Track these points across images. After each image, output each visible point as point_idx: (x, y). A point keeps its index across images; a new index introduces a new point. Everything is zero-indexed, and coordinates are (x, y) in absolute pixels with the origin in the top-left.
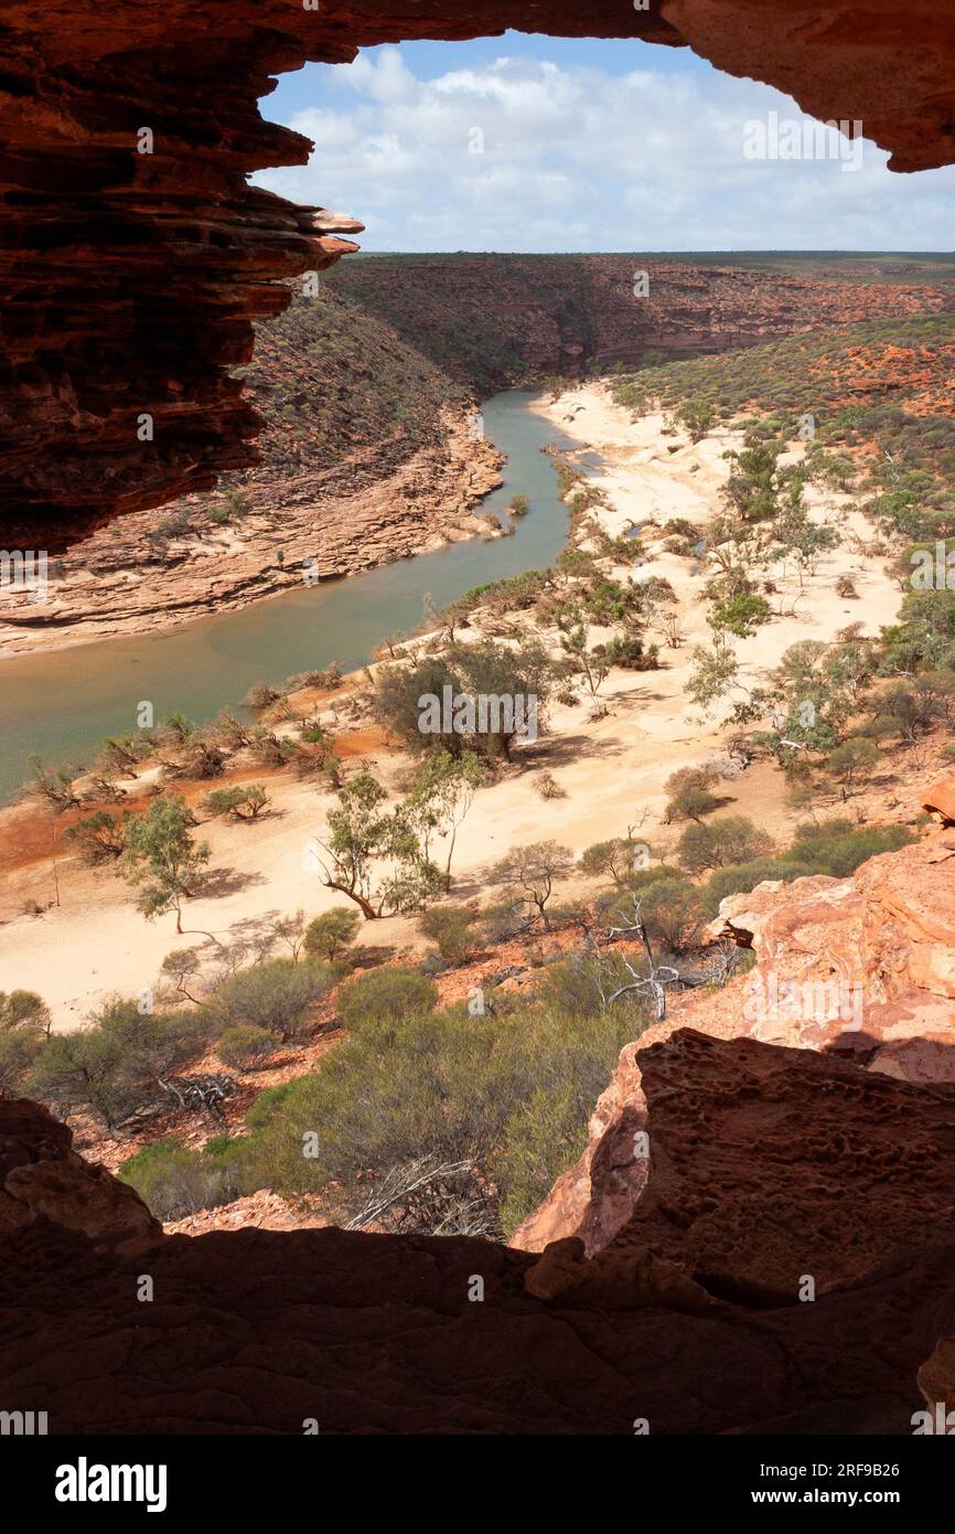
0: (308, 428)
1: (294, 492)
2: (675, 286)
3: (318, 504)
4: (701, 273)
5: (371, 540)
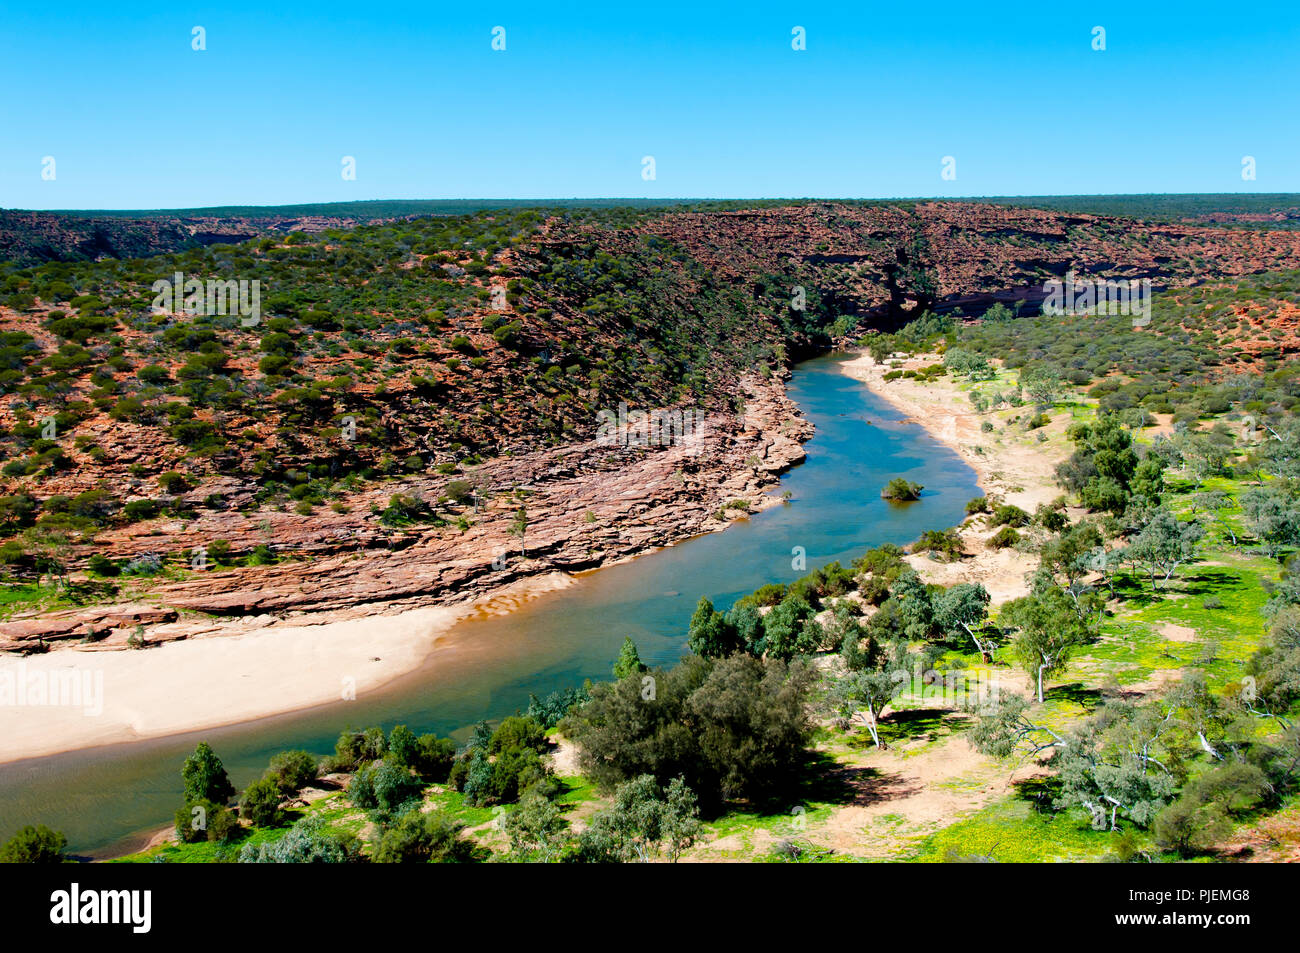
0: (575, 392)
1: (552, 465)
2: (1027, 234)
3: (579, 479)
4: (1058, 219)
5: (636, 522)
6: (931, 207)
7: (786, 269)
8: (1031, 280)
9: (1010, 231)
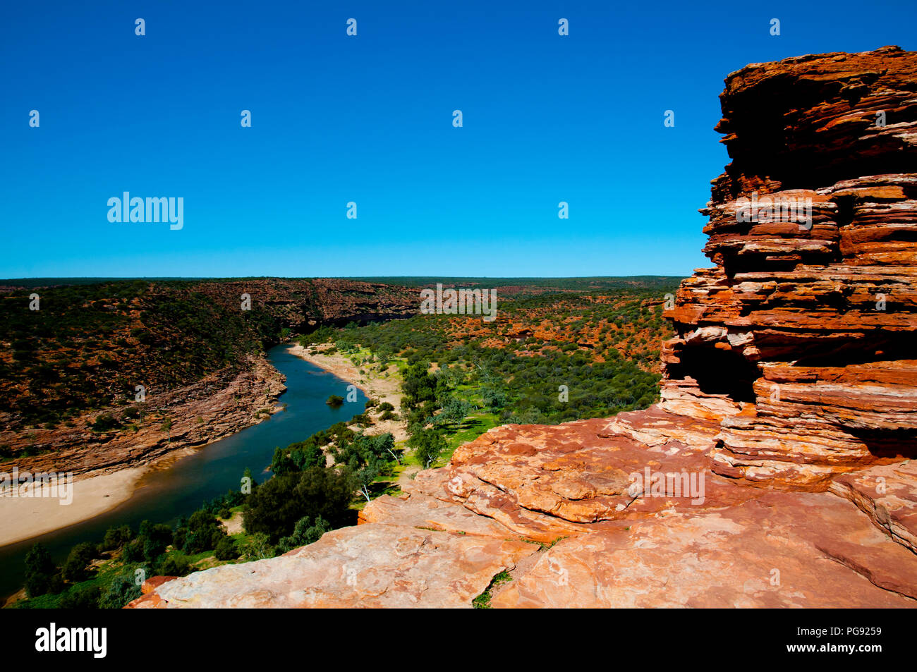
0: (179, 364)
1: (174, 398)
2: (360, 292)
3: (188, 404)
4: (373, 286)
5: (220, 421)
6: (319, 281)
7: (258, 308)
8: (362, 311)
9: (353, 291)
